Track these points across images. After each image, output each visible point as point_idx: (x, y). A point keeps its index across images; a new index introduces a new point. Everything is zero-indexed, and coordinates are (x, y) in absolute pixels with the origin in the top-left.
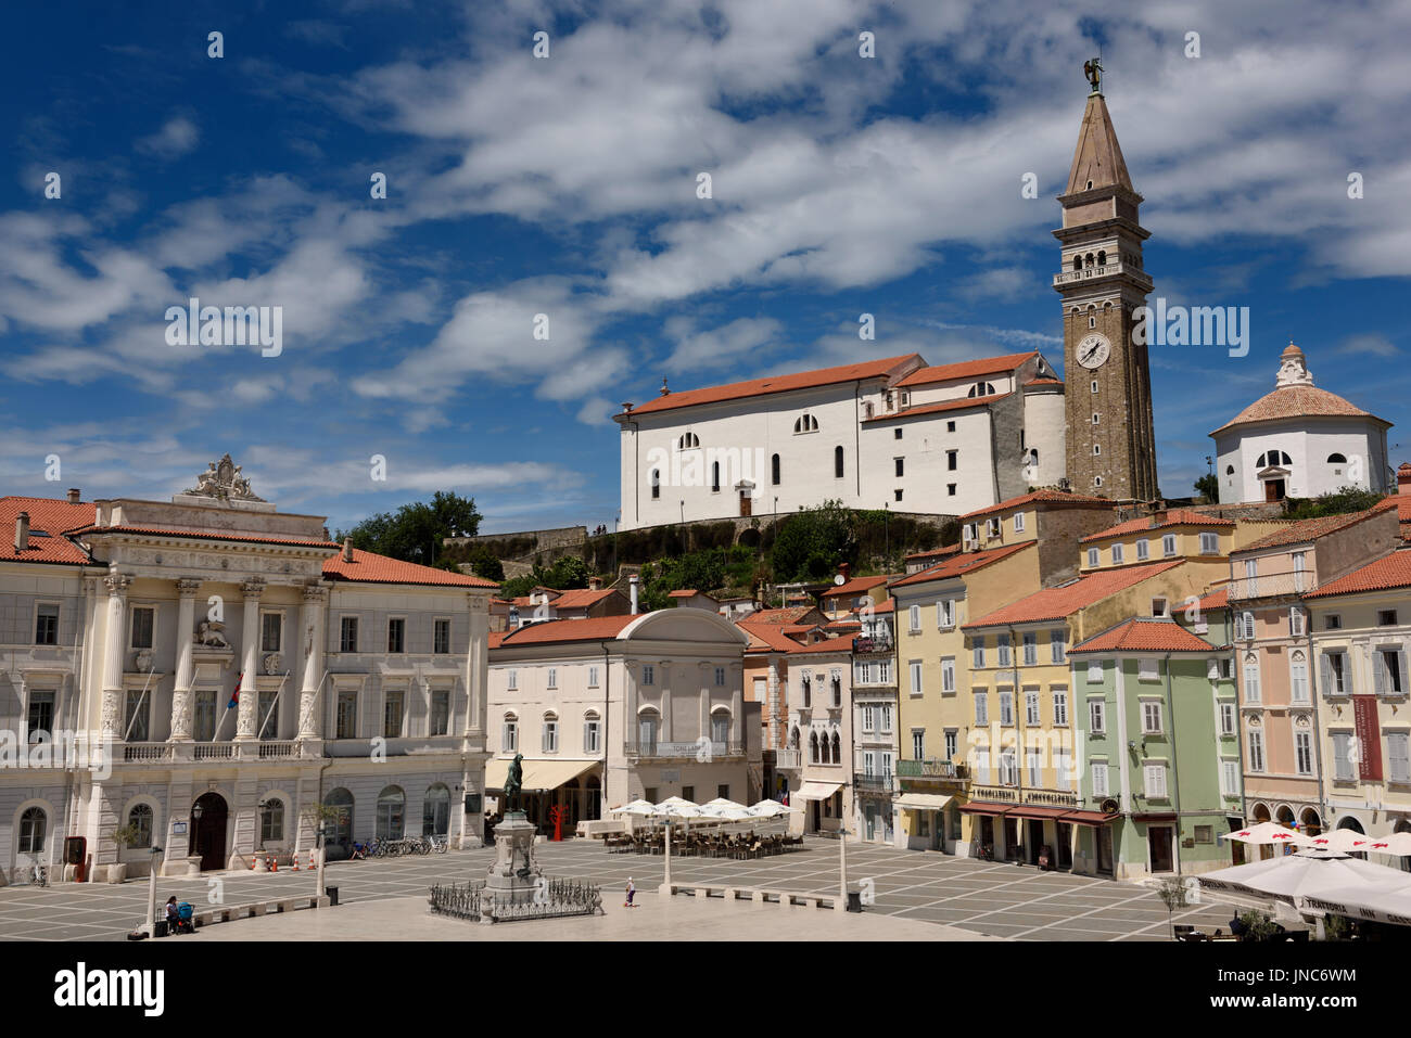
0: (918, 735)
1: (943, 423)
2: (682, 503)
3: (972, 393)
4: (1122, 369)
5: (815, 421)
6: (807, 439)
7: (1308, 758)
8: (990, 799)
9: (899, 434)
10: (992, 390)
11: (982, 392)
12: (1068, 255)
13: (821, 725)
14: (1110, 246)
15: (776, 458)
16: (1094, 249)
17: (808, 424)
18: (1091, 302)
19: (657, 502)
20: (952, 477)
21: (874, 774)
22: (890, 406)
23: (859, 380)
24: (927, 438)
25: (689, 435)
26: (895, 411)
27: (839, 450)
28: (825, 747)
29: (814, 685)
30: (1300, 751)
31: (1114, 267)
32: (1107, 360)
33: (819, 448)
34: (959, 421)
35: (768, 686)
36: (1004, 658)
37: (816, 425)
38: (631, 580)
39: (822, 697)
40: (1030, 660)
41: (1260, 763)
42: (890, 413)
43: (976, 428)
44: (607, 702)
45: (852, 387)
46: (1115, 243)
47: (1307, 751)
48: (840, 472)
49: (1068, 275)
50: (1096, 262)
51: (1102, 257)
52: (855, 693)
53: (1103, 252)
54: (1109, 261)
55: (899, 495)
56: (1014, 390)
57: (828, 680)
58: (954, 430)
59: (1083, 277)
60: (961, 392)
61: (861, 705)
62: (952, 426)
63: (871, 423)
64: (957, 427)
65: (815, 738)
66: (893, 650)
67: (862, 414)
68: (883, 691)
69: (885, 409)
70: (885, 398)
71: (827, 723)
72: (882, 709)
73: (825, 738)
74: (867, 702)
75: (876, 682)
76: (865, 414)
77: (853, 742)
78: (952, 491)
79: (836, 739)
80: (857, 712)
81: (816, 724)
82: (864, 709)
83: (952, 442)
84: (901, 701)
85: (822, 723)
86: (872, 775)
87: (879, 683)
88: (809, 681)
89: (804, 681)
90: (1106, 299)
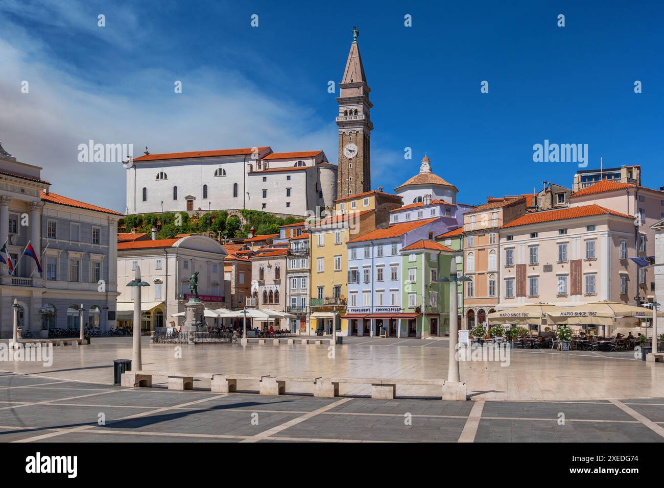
0: (321, 289)
1: (285, 176)
2: (163, 203)
3: (296, 165)
4: (362, 159)
5: (224, 171)
6: (221, 179)
7: (494, 290)
8: (358, 312)
9: (265, 179)
10: (304, 164)
11: (300, 165)
12: (342, 109)
13: (270, 286)
14: (360, 107)
15: (205, 187)
16: (354, 107)
17: (220, 173)
18: (350, 130)
19: (145, 203)
20: (288, 199)
21: (296, 306)
22: (260, 168)
23: (246, 154)
24: (276, 182)
25: (162, 173)
26: (262, 169)
27: (236, 185)
28: (271, 296)
29: (266, 270)
30: (490, 288)
31: (361, 117)
32: (356, 156)
33: (225, 183)
34: (291, 175)
35: (231, 275)
36: (367, 255)
37: (224, 173)
38: (153, 230)
39: (270, 276)
40: (380, 254)
41: (472, 294)
42: (260, 170)
43: (300, 179)
44: (167, 275)
45: (243, 157)
46: (362, 106)
47: (494, 287)
48: (235, 195)
49: (341, 118)
50: (353, 114)
51: (356, 111)
52: (288, 272)
53: (357, 110)
54: (359, 113)
55: (264, 205)
56: (314, 165)
57: (273, 268)
59: (348, 119)
60: (291, 164)
61: (290, 278)
62: (289, 178)
63: (252, 173)
64: (291, 178)
65: (265, 292)
66: (309, 254)
67: (248, 169)
68: (303, 271)
69: (257, 168)
70: (258, 164)
71: (272, 286)
72: (301, 279)
73: (271, 292)
74: (294, 276)
75: (299, 267)
76: (249, 169)
77: (286, 294)
78: (288, 205)
79: (277, 292)
80: (288, 281)
81: (266, 286)
82: (292, 279)
83: (289, 184)
84: (312, 275)
85: (269, 286)
86: (295, 307)
87: (301, 268)
88: (263, 268)
89: (261, 269)
90: (357, 130)
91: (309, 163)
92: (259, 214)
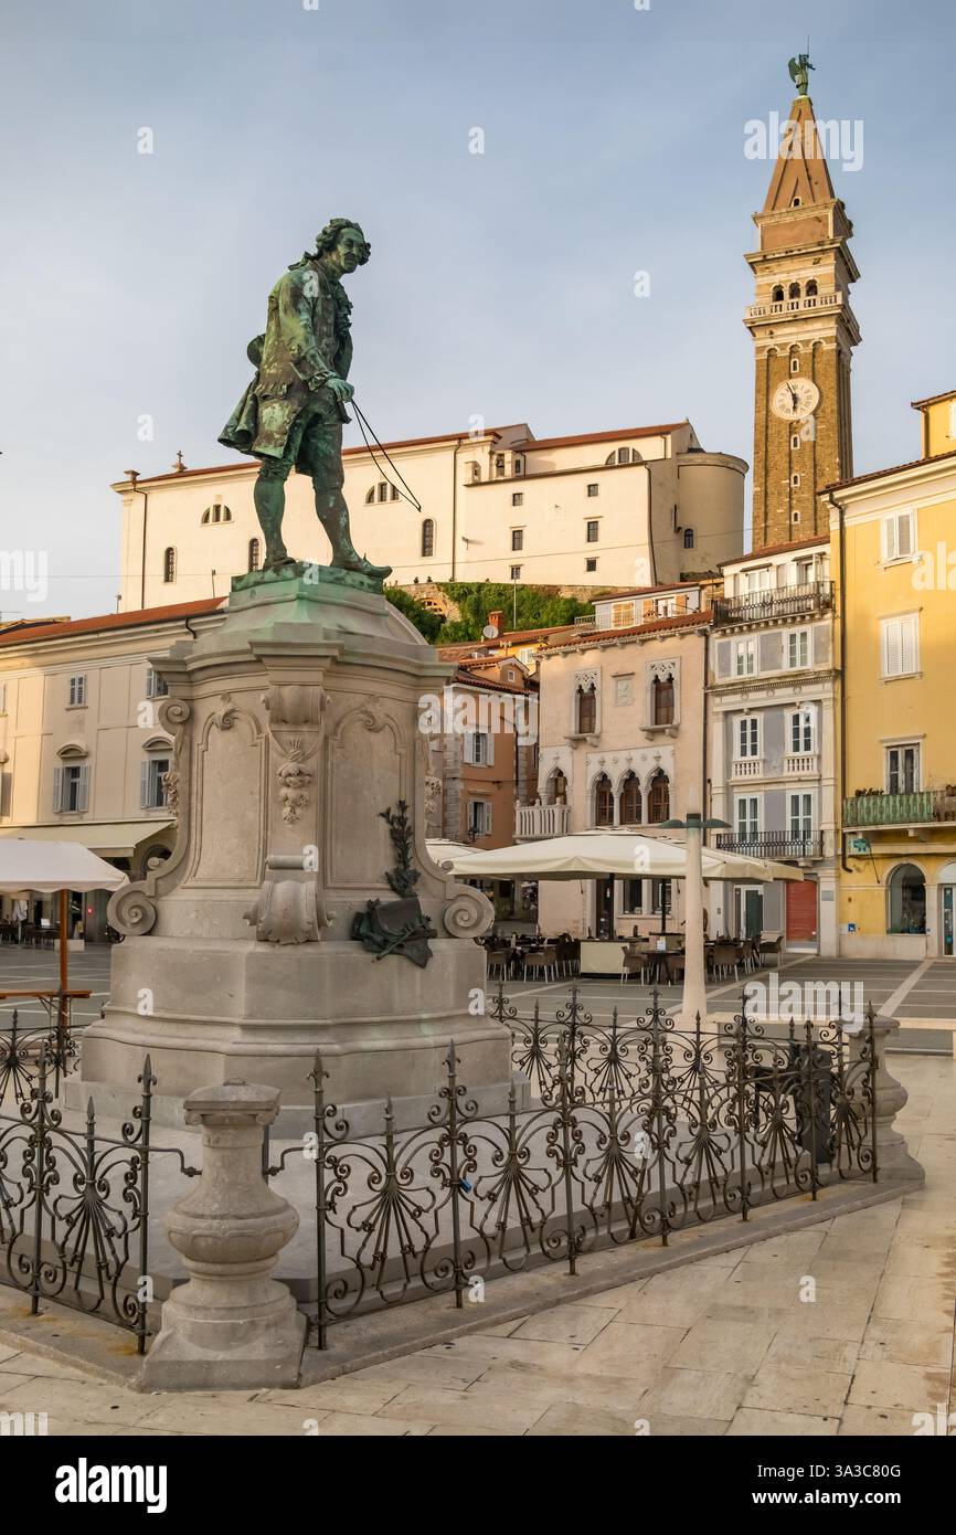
0: (902, 751)
1: (579, 483)
2: (214, 573)
3: (611, 458)
4: (831, 421)
5: (394, 489)
6: (384, 512)
9: (517, 499)
10: (638, 457)
11: (625, 456)
12: (766, 283)
14: (824, 274)
16: (803, 275)
17: (382, 494)
18: (794, 341)
19: (169, 585)
20: (591, 550)
21: (761, 830)
22: (502, 471)
23: (460, 438)
24: (554, 505)
25: (217, 508)
27: (428, 525)
28: (628, 793)
29: (607, 695)
31: (829, 298)
33: (399, 520)
34: (602, 479)
37: (395, 495)
39: (625, 714)
42: (501, 478)
43: (628, 489)
45: (449, 449)
46: (830, 270)
48: (427, 550)
49: (763, 308)
50: (803, 292)
51: (812, 286)
52: (710, 690)
53: (814, 281)
54: (822, 290)
55: (516, 569)
56: (669, 456)
57: (642, 683)
58: (596, 494)
59: (786, 310)
61: (727, 714)
62: (592, 490)
63: (477, 485)
64: (600, 489)
65: (603, 782)
66: (828, 605)
67: (465, 475)
68: (797, 680)
69: (495, 474)
70: (494, 462)
71: (636, 755)
72: (788, 714)
73: (631, 780)
74: (745, 706)
75: (780, 667)
76: (470, 472)
77: (707, 781)
78: (591, 565)
79: (660, 779)
80: (717, 728)
81: (608, 757)
82: (736, 721)
83: (592, 507)
84: (849, 693)
85: (623, 755)
86: (755, 834)
87: (786, 668)
88: (593, 688)
89: (580, 690)
90: (816, 336)
91: (652, 449)
92: (502, 591)
